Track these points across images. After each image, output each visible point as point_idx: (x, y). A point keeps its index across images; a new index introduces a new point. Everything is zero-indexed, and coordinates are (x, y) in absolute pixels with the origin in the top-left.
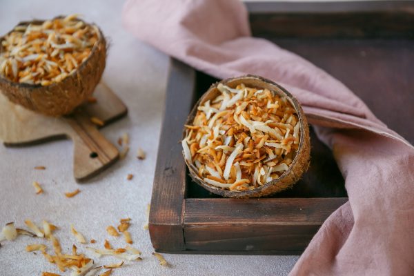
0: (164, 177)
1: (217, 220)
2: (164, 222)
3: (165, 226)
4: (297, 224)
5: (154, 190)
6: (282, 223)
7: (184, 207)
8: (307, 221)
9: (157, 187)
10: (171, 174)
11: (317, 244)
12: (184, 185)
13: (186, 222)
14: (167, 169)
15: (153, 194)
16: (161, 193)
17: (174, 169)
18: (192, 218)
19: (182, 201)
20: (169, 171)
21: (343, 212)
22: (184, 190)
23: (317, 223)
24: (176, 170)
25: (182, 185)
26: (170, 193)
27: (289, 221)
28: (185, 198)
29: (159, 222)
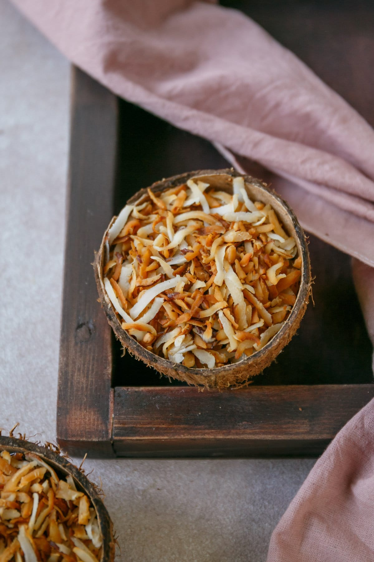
0: (76, 344)
1: (165, 431)
2: (82, 436)
3: (83, 442)
4: (294, 437)
5: (61, 370)
6: (269, 437)
7: (111, 405)
8: (309, 433)
9: (67, 365)
10: (87, 336)
11: (323, 474)
12: (110, 358)
13: (116, 435)
14: (80, 326)
15: (60, 378)
16: (73, 375)
17: (91, 326)
18: (125, 429)
19: (108, 393)
20: (83, 329)
21: (367, 422)
22: (110, 370)
23: (325, 436)
24: (95, 327)
25: (106, 359)
26: (87, 377)
27: (281, 433)
28: (113, 386)
29: (73, 436)
